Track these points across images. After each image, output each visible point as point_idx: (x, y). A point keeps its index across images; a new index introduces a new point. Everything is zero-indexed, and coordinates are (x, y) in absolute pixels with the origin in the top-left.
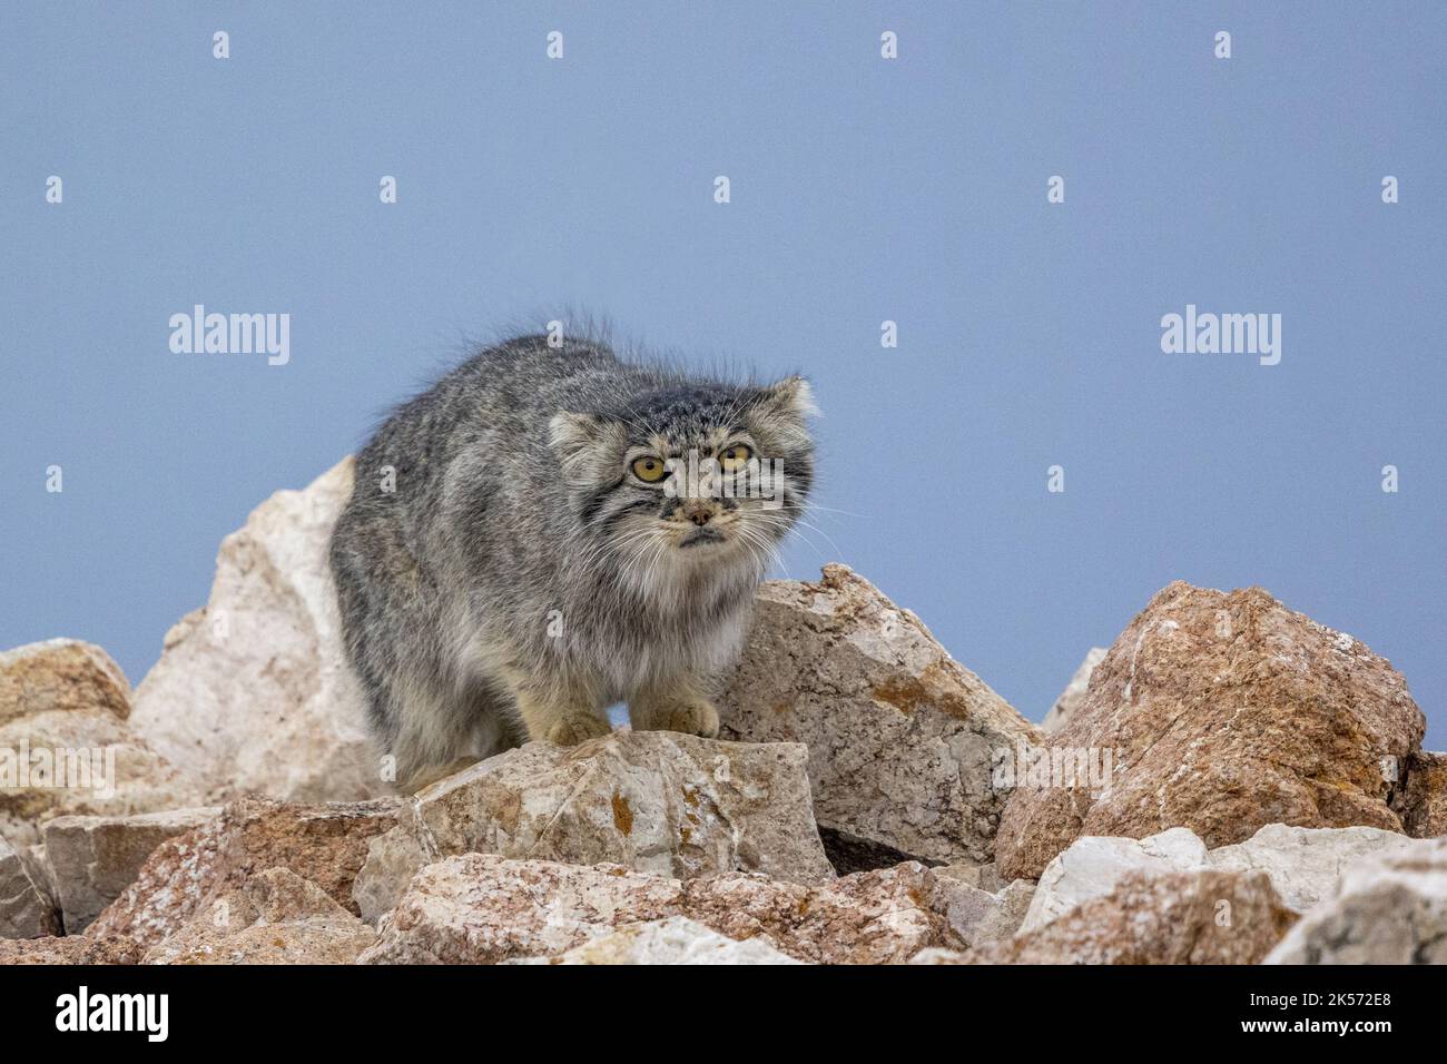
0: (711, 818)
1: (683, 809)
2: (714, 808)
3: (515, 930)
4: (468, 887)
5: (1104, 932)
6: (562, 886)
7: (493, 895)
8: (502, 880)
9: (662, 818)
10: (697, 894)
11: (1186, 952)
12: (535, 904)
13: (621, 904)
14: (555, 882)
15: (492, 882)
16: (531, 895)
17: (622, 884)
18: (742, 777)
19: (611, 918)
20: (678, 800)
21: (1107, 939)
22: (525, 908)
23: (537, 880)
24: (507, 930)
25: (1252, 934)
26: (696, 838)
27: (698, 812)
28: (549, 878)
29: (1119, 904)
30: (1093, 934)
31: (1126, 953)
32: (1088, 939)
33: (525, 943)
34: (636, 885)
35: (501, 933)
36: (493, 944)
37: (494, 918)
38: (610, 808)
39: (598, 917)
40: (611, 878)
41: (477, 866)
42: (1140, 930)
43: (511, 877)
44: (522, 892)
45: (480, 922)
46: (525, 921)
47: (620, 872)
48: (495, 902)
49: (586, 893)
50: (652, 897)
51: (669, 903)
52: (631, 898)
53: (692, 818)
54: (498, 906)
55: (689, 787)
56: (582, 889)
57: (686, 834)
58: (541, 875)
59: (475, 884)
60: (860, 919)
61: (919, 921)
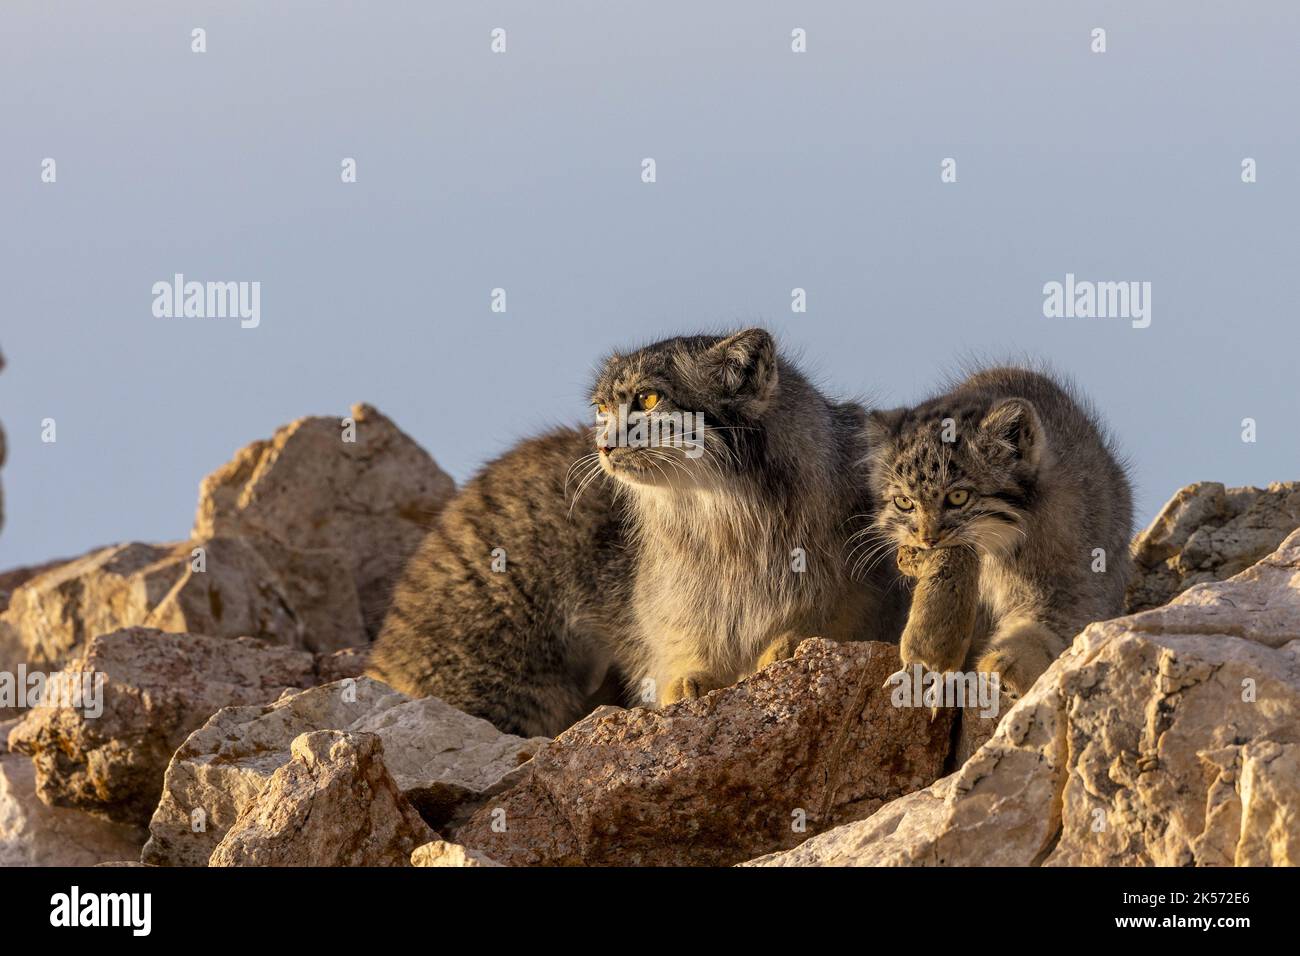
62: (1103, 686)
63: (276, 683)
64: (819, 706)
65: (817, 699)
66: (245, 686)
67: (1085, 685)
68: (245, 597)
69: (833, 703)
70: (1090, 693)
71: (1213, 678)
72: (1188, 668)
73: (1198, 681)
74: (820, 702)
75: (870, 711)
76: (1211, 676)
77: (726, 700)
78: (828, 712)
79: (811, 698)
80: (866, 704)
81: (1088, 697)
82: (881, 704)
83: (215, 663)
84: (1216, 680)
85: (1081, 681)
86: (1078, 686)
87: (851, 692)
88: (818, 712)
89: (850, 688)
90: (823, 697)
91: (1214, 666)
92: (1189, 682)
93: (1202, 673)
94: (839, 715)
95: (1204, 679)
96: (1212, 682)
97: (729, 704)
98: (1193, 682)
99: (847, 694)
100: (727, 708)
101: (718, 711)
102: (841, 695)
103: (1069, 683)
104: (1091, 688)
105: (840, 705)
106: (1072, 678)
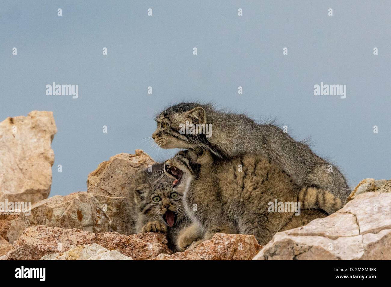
0: (103, 217)
1: (96, 214)
2: (105, 214)
3: (50, 246)
4: (38, 234)
5: (209, 250)
6: (63, 234)
7: (45, 236)
8: (47, 232)
9: (90, 217)
10: (99, 238)
11: (231, 256)
12: (56, 239)
13: (79, 240)
14: (61, 233)
15: (44, 233)
16: (55, 237)
17: (79, 234)
18: (112, 206)
19: (76, 243)
20: (95, 212)
21: (210, 252)
22: (53, 240)
23: (56, 233)
24: (48, 246)
25: (250, 252)
26: (100, 222)
27: (100, 216)
28: (60, 232)
29: (214, 243)
30: (206, 251)
31: (215, 256)
32: (205, 252)
33: (53, 250)
34: (83, 235)
35: (46, 247)
36: (44, 250)
37: (45, 243)
38: (76, 214)
39: (73, 243)
40: (76, 233)
41: (40, 229)
42: (219, 250)
43: (49, 232)
44: (52, 236)
45: (41, 244)
46: (53, 243)
47: (79, 231)
48: (45, 238)
49: (69, 236)
50: (87, 238)
51: (92, 240)
52: (82, 238)
53: (99, 217)
55: (98, 209)
56: (69, 235)
57: (97, 221)
58: (57, 231)
59: (40, 233)
60: (143, 245)
61: (159, 246)
62: (276, 253)
63: (82, 243)
64: (218, 255)
65: (218, 253)
66: (71, 244)
67: (271, 252)
68: (91, 213)
69: (223, 254)
70: (273, 255)
71: (310, 250)
72: (302, 247)
73: (305, 251)
74: (218, 254)
75: (236, 256)
76: (309, 250)
77: (190, 253)
78: (221, 257)
79: (216, 252)
80: (234, 254)
81: (272, 256)
82: (239, 254)
83: (64, 237)
84: (311, 251)
85: (270, 251)
86: (269, 253)
87: (229, 250)
88: (218, 257)
89: (228, 249)
90: (219, 252)
91: (309, 247)
92: (302, 251)
93: (306, 249)
94: (225, 257)
95: (307, 250)
96: (309, 251)
97: (191, 254)
98: (303, 252)
99: (227, 251)
100: (190, 256)
101: (187, 257)
102: (226, 251)
103: (266, 252)
104: (273, 253)
105: (225, 254)
106: (267, 250)
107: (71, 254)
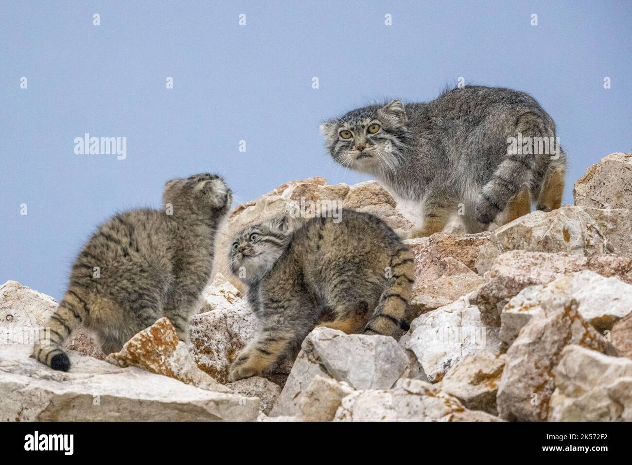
0: (596, 235)
1: (587, 232)
2: (598, 232)
3: (531, 276)
4: (514, 262)
6: (546, 261)
7: (523, 264)
8: (526, 259)
9: (580, 236)
10: (593, 262)
12: (537, 267)
13: (567, 266)
14: (544, 259)
15: (522, 260)
16: (536, 264)
17: (567, 259)
18: (607, 221)
19: (563, 271)
20: (585, 230)
23: (538, 259)
24: (528, 277)
26: (592, 243)
27: (592, 234)
28: (542, 258)
34: (572, 259)
35: (526, 278)
36: (523, 281)
37: (524, 272)
38: (562, 233)
39: (559, 271)
40: (563, 257)
41: (518, 255)
43: (529, 258)
44: (533, 263)
45: (519, 274)
47: (566, 255)
48: (523, 267)
49: (555, 263)
50: (577, 263)
51: (583, 265)
52: (570, 264)
53: (590, 236)
54: (525, 268)
55: (589, 225)
56: (553, 262)
57: (588, 241)
58: (539, 257)
59: (516, 261)
107: (558, 286)
